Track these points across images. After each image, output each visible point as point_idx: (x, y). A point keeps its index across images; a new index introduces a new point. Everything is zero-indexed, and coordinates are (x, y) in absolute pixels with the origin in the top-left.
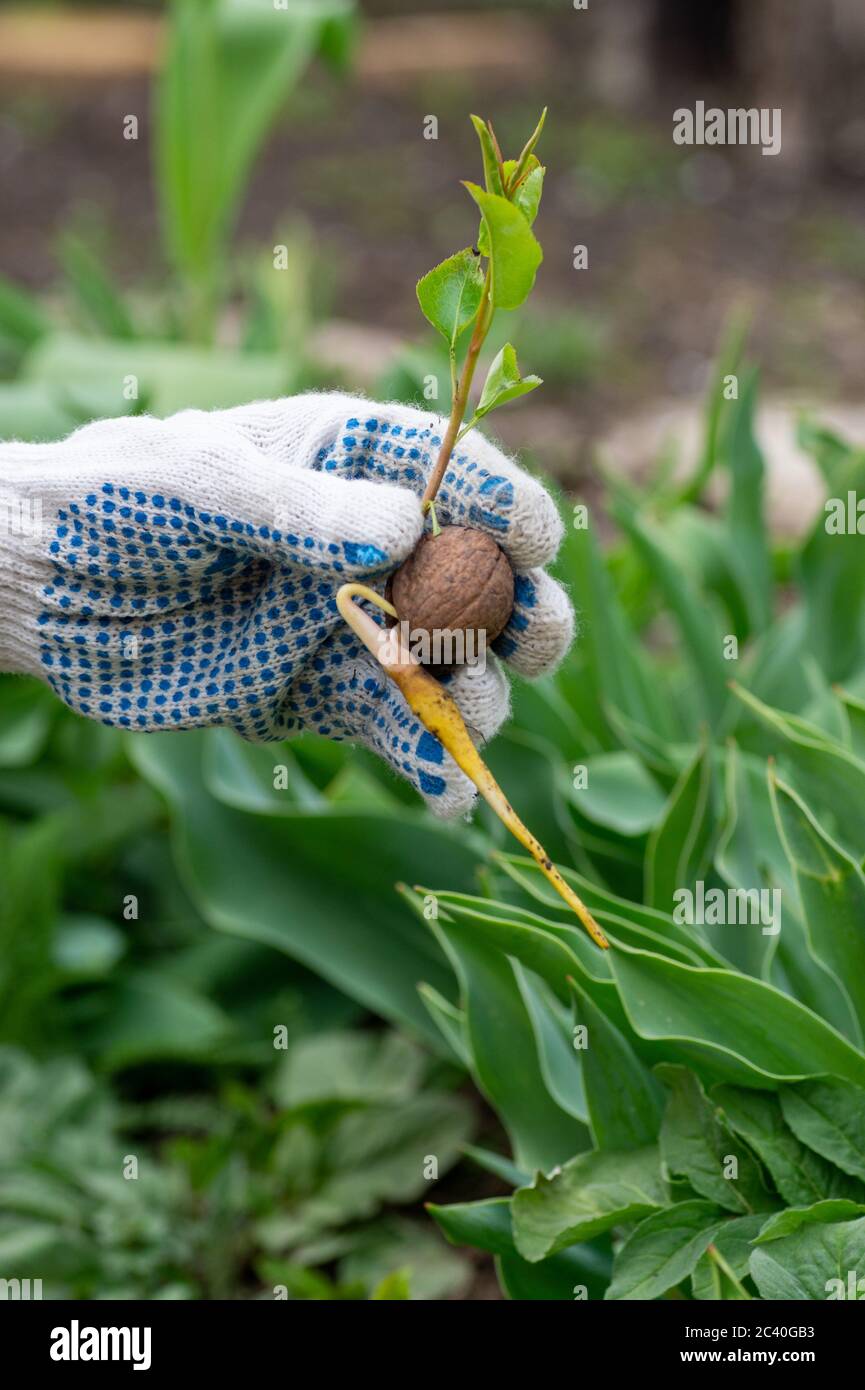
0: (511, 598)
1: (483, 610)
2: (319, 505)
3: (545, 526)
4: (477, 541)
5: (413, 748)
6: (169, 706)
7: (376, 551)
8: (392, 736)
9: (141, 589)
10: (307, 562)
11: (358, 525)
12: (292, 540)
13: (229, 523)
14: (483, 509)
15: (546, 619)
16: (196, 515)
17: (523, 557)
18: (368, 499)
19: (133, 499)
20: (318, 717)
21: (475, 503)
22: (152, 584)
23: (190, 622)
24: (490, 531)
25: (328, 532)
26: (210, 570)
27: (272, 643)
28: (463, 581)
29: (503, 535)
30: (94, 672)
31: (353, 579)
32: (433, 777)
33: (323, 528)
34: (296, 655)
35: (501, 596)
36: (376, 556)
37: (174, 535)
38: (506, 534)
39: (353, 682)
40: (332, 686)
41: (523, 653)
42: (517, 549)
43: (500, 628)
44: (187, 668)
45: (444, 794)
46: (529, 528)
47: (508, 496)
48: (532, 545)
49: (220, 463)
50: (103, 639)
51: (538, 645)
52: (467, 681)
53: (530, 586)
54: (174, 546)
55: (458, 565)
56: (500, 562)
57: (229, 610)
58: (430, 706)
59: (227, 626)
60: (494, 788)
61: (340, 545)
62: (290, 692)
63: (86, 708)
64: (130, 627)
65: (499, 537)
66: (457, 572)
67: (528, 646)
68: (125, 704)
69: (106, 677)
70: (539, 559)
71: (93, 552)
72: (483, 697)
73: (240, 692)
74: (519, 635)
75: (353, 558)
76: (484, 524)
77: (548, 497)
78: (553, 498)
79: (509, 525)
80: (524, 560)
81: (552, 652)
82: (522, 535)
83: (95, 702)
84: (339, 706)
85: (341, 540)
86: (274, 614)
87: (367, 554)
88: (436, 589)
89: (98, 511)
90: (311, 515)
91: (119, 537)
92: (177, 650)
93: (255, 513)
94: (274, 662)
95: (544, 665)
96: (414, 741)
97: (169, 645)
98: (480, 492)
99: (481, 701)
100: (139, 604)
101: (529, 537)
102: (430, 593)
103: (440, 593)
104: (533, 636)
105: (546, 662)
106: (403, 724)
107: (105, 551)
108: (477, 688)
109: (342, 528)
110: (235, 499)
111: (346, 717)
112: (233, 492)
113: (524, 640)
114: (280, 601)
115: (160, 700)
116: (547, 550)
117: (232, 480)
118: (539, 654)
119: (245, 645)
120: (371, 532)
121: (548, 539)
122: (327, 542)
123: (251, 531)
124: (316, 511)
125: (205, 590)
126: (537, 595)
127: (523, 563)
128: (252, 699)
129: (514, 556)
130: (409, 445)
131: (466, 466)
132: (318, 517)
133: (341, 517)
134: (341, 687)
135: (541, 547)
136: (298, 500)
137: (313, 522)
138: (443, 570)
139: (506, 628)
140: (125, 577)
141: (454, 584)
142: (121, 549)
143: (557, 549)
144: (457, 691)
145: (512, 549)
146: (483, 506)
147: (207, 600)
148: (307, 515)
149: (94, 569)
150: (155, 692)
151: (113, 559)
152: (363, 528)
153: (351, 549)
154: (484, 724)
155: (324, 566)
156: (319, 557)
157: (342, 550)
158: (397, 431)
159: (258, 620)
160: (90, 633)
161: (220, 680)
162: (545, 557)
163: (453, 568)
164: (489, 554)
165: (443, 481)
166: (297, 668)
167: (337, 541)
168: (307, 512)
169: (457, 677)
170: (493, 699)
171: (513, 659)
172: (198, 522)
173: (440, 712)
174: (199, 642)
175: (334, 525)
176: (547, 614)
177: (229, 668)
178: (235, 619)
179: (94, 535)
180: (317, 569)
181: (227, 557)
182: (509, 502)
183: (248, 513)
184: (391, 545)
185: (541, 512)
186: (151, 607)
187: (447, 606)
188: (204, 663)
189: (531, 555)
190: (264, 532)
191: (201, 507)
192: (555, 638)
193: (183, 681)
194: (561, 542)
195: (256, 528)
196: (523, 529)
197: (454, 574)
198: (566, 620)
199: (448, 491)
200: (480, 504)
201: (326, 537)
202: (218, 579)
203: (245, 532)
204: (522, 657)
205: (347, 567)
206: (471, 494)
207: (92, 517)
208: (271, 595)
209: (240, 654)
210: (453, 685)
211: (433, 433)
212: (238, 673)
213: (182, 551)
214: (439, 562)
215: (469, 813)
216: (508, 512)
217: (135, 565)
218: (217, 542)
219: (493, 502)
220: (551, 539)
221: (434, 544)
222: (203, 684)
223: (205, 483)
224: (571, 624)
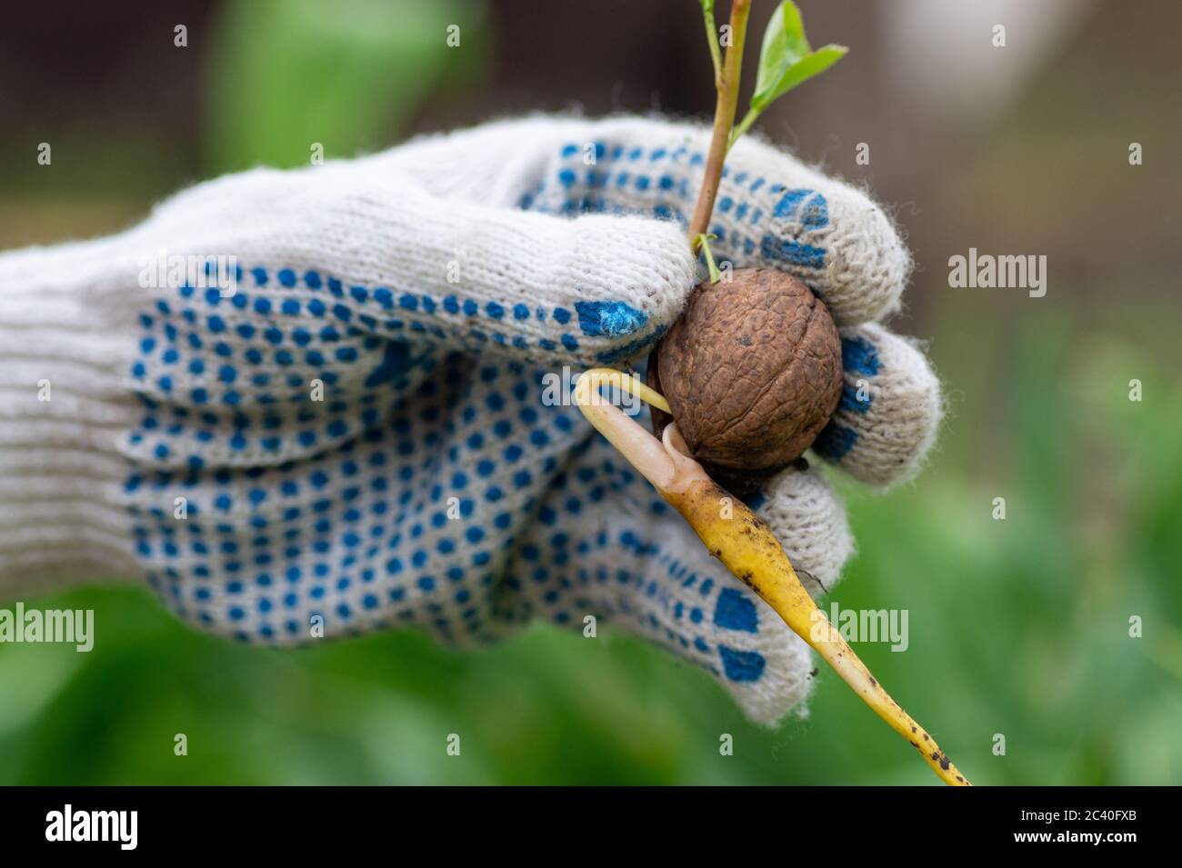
0: (839, 364)
1: (800, 383)
2: (532, 254)
3: (880, 255)
4: (778, 283)
5: (709, 615)
6: (332, 599)
7: (628, 310)
8: (672, 603)
9: (273, 421)
10: (519, 343)
11: (598, 274)
12: (495, 311)
13: (396, 298)
14: (783, 238)
15: (899, 390)
16: (346, 290)
17: (852, 303)
18: (609, 236)
19: (249, 279)
20: (551, 597)
21: (771, 233)
22: (288, 411)
23: (350, 469)
24: (798, 269)
25: (551, 291)
26: (374, 380)
27: (477, 486)
28: (765, 341)
29: (817, 273)
30: (215, 559)
31: (593, 362)
32: (744, 654)
33: (544, 287)
34: (515, 501)
35: (825, 359)
36: (630, 319)
37: (314, 326)
38: (821, 271)
39: (602, 539)
40: (570, 548)
41: (868, 447)
42: (841, 291)
43: (828, 412)
44: (351, 540)
45: (763, 678)
46: (856, 258)
47: (820, 214)
48: (863, 283)
49: (376, 211)
50: (223, 503)
51: (890, 430)
52: (788, 501)
53: (867, 347)
54: (315, 345)
55: (754, 319)
56: (816, 310)
57: (406, 449)
58: (735, 539)
59: (406, 473)
60: (846, 655)
61: (571, 309)
62: (509, 562)
63: (206, 618)
64: (263, 483)
65: (811, 276)
66: (754, 329)
67: (873, 436)
68: (265, 605)
69: (233, 567)
70: (875, 304)
71: (197, 368)
72: (815, 524)
73: (437, 565)
74: (859, 419)
75: (595, 326)
76: (785, 261)
77: (879, 214)
78: (887, 214)
79: (826, 256)
80: (853, 308)
81: (912, 441)
82: (846, 269)
83: (219, 607)
84: (583, 577)
85: (573, 300)
86: (476, 442)
87: (616, 316)
88: (726, 357)
89: (200, 306)
90: (521, 269)
91: (231, 339)
92: (335, 515)
93: (435, 276)
94: (484, 514)
95: (901, 461)
96: (709, 604)
97: (322, 506)
98: (775, 215)
99: (812, 529)
100: (272, 445)
101: (859, 270)
102: (717, 365)
103: (732, 363)
104: (881, 417)
105: (905, 457)
106: (689, 582)
107: (214, 364)
108: (804, 509)
109: (572, 280)
110: (402, 258)
111: (596, 592)
112: (398, 250)
113: (868, 425)
114: (484, 422)
115: (317, 593)
116: (887, 288)
117: (396, 233)
118: (892, 444)
119: (436, 494)
120: (619, 282)
121: (886, 274)
122: (551, 306)
123: (430, 305)
124: (527, 263)
125: (369, 416)
126: (881, 357)
127: (851, 314)
128: (455, 574)
129: (836, 304)
130: (656, 172)
131: (747, 184)
132: (532, 271)
133: (571, 265)
134: (583, 548)
135: (878, 286)
136: (499, 250)
137: (526, 280)
138: (732, 328)
139: (837, 412)
140: (247, 402)
141: (753, 347)
142: (238, 358)
143: (900, 288)
144: (773, 516)
145: (833, 293)
146: (783, 233)
147: (373, 435)
148: (515, 271)
149: (199, 395)
150: (308, 581)
151: (227, 375)
152: (607, 277)
153: (589, 313)
154: (820, 564)
155: (548, 345)
156: (539, 331)
157: (575, 315)
158: (636, 154)
159: (453, 454)
160: (204, 496)
161: (406, 550)
162: (883, 300)
163: (748, 323)
164: (799, 300)
165: (716, 209)
166: (518, 521)
167: (566, 303)
168: (513, 266)
169: (773, 497)
170: (830, 526)
171: (854, 459)
172: (349, 302)
173: (751, 546)
174: (366, 501)
175: (559, 279)
176: (900, 383)
177: (417, 531)
178: (416, 460)
179: (195, 342)
180: (536, 351)
181: (397, 353)
182: (822, 222)
183: (424, 278)
184: (651, 301)
185: (872, 232)
186: (291, 448)
187: (745, 381)
188: (377, 531)
189: (862, 299)
190: (451, 305)
191: (352, 276)
192: (915, 418)
193: (348, 561)
194: (906, 276)
195: (438, 299)
196: (848, 261)
197: (749, 332)
198: (928, 390)
199: (724, 225)
200: (777, 231)
201: (548, 300)
202: (386, 396)
203: (421, 309)
204: (866, 452)
205: (584, 341)
206: (762, 220)
207: (190, 316)
208: (469, 415)
209: (431, 509)
210: (767, 509)
211: (692, 149)
212: (431, 537)
213: (328, 351)
214: (726, 319)
215: (804, 703)
216: (822, 236)
217: (260, 380)
218: (381, 331)
219: (797, 225)
220: (892, 274)
221: (714, 295)
222: (379, 563)
223: (354, 242)
224: (935, 399)
